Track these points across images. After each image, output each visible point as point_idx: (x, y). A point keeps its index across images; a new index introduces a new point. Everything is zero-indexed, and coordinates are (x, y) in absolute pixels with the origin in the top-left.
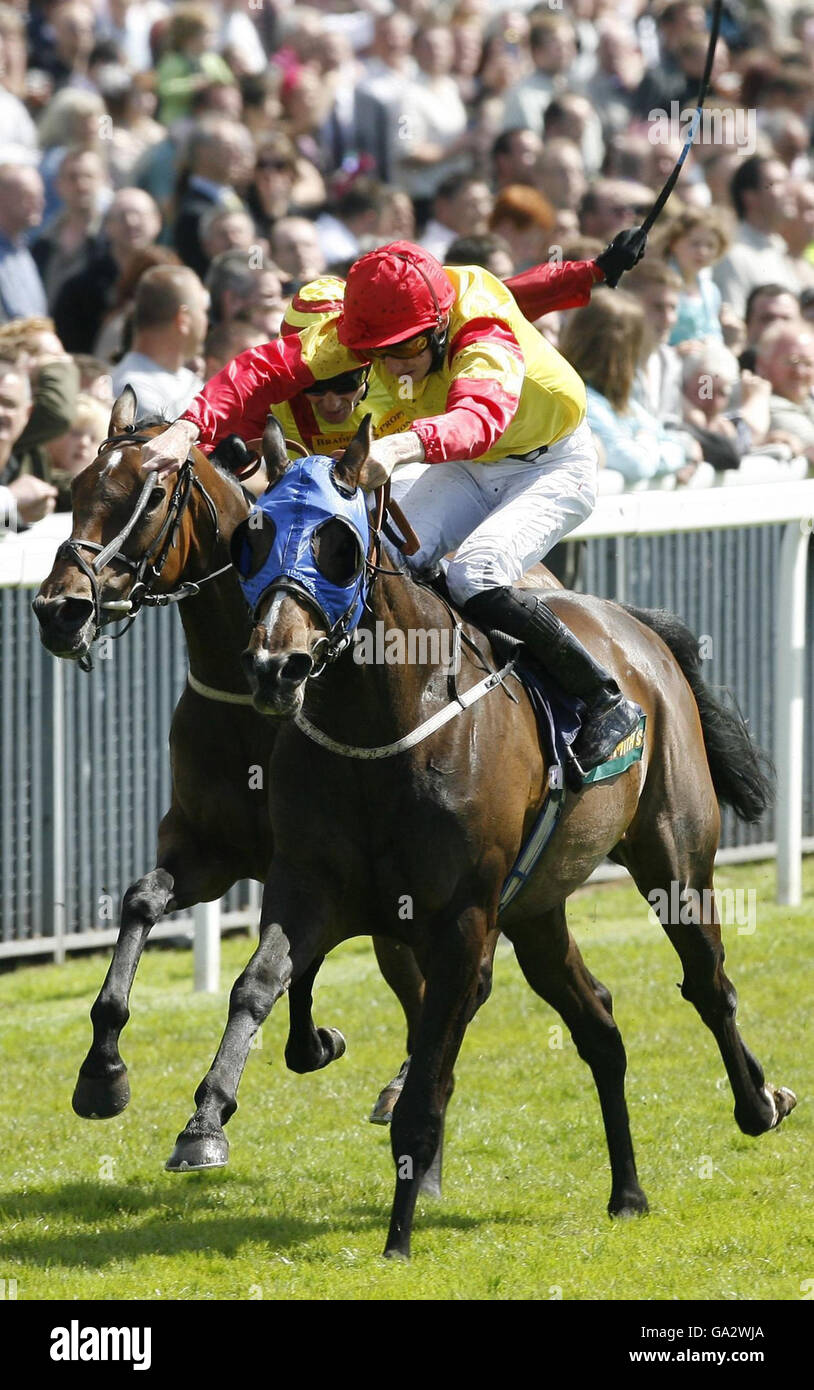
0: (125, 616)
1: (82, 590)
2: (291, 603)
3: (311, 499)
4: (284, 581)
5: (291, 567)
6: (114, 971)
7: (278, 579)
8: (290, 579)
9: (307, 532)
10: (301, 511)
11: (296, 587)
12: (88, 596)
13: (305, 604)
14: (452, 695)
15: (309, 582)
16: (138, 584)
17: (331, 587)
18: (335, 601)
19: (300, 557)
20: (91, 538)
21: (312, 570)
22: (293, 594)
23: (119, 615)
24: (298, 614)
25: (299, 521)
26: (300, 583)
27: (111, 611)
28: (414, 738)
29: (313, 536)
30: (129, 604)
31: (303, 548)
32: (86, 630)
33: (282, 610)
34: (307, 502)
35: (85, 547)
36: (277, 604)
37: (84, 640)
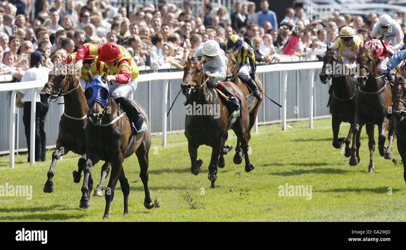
0: (56, 98)
1: (49, 92)
2: (98, 104)
3: (99, 84)
4: (96, 100)
5: (97, 97)
6: (52, 167)
7: (95, 100)
8: (97, 100)
9: (99, 91)
10: (98, 87)
11: (98, 101)
12: (50, 93)
13: (100, 104)
14: (118, 115)
15: (100, 100)
16: (59, 92)
17: (104, 100)
18: (105, 103)
19: (98, 96)
20: (51, 83)
21: (100, 98)
22: (98, 102)
23: (55, 98)
24: (99, 106)
25: (97, 89)
26: (99, 100)
27: (54, 97)
28: (113, 122)
29: (100, 91)
30: (57, 96)
31: (99, 94)
32: (49, 99)
33: (97, 106)
34: (98, 85)
35: (50, 84)
36: (95, 105)
37: (48, 101)
